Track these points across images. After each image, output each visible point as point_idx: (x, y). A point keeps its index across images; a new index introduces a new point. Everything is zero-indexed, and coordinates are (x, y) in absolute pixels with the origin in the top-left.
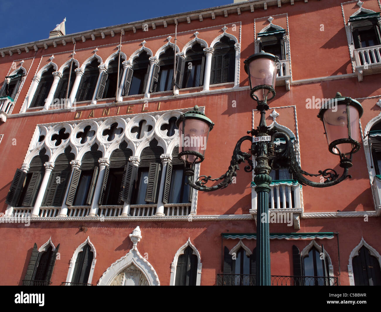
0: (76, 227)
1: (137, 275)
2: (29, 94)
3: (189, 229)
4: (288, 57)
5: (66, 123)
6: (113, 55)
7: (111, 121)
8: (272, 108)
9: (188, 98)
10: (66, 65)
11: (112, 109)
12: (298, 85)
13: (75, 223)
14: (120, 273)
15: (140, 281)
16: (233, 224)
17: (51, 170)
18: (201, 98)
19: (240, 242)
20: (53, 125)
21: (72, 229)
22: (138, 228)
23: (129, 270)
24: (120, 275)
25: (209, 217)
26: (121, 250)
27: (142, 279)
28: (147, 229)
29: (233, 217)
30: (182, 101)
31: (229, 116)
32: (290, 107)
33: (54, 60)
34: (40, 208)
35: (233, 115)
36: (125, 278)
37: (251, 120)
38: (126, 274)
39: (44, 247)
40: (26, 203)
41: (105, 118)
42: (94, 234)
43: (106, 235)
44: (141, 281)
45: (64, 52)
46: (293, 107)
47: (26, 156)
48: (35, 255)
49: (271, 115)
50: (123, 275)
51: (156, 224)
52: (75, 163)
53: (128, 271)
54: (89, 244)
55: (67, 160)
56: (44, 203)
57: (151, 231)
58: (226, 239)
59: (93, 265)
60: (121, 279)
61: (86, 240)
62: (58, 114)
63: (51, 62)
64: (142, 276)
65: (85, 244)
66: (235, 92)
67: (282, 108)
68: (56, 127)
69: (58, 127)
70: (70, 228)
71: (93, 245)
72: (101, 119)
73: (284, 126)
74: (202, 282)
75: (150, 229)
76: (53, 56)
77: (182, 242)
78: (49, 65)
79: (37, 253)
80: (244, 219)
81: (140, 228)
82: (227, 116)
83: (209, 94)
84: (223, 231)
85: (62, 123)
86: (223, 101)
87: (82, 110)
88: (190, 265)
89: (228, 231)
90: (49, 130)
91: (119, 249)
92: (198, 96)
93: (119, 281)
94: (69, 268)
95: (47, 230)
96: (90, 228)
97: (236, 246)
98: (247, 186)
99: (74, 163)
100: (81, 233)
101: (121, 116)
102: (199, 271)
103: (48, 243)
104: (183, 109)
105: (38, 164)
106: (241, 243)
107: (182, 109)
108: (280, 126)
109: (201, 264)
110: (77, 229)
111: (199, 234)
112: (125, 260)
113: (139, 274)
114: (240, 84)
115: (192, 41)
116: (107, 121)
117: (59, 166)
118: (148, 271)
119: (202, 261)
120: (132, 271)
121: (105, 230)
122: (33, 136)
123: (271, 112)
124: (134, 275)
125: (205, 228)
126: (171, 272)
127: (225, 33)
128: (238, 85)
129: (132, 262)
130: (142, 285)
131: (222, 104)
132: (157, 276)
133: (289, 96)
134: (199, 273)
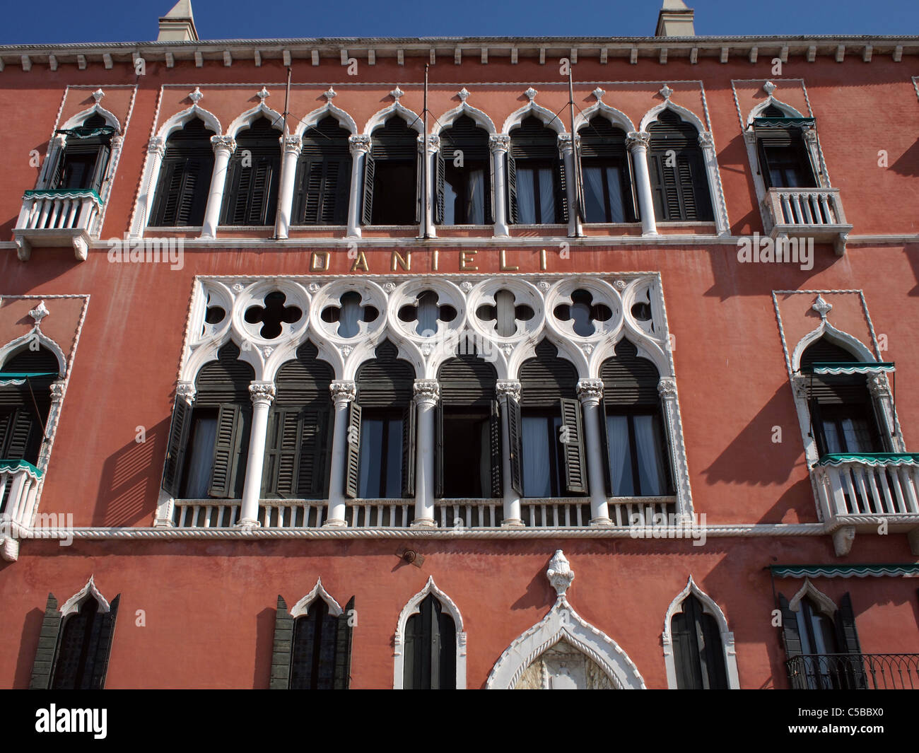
0: (391, 554)
1: (577, 665)
2: (145, 188)
3: (686, 555)
4: (824, 180)
5: (286, 280)
6: (382, 115)
7: (417, 285)
8: (814, 291)
9: (613, 248)
10: (244, 121)
11: (416, 254)
12: (856, 245)
13: (384, 542)
14: (533, 662)
15: (588, 679)
16: (784, 545)
17: (269, 403)
18: (645, 252)
19: (806, 583)
20: (247, 281)
21: (379, 557)
22: (560, 555)
23: (554, 655)
24: (532, 666)
25: (730, 530)
26: (528, 607)
27: (592, 674)
28: (581, 556)
29: (783, 530)
30: (599, 253)
31: (722, 301)
32: (851, 293)
33: (202, 103)
34: (260, 502)
35: (730, 299)
36: (547, 676)
37: (774, 314)
38: (548, 663)
39: (303, 604)
40: (217, 488)
41: (402, 277)
42: (446, 571)
43: (479, 571)
44: (592, 678)
45: (230, 84)
46: (857, 293)
47: (184, 360)
48: (285, 627)
49: (816, 306)
50: (542, 666)
51: (603, 545)
52: (346, 389)
53: (554, 657)
54: (436, 596)
55: (311, 379)
56: (267, 491)
57: (595, 561)
58: (779, 578)
59: (461, 645)
60: (539, 675)
61: (427, 586)
62: (257, 253)
63: (195, 108)
64: (590, 666)
65: (425, 595)
66: (723, 245)
67: (835, 293)
68: (255, 288)
69: (261, 288)
70: (371, 554)
71: (448, 598)
72: (389, 277)
73: (847, 334)
74: (743, 673)
75: (589, 555)
76: (198, 91)
77: (675, 587)
78: (190, 112)
79: (288, 621)
80: (809, 533)
81: (565, 553)
82: (716, 300)
83: (663, 244)
84: (763, 559)
85: (274, 279)
86: (701, 266)
87: (328, 248)
88: (702, 637)
89: (775, 559)
90: (237, 294)
91: (521, 604)
92: (637, 246)
93: (534, 681)
94: (394, 655)
95: (303, 561)
96: (428, 555)
97: (799, 593)
98: (797, 462)
99: (342, 389)
100: (407, 568)
101: (446, 276)
102: (729, 650)
103: (313, 594)
104: (608, 273)
105: (223, 384)
106: (808, 585)
107: (606, 273)
108: (837, 333)
109: (732, 633)
110: (395, 559)
111: (711, 566)
112: (542, 630)
113: (583, 663)
114: (731, 229)
115: (591, 109)
116: (409, 284)
117: (289, 392)
118: (607, 654)
119: (731, 627)
120: (563, 655)
121: (473, 560)
122: (191, 307)
123: (813, 299)
124: (567, 666)
125: (723, 555)
126: (664, 655)
127: (668, 103)
128: (727, 230)
129: (562, 635)
130: (596, 688)
131: (699, 271)
132: (634, 665)
133: (844, 266)
134: (730, 654)
